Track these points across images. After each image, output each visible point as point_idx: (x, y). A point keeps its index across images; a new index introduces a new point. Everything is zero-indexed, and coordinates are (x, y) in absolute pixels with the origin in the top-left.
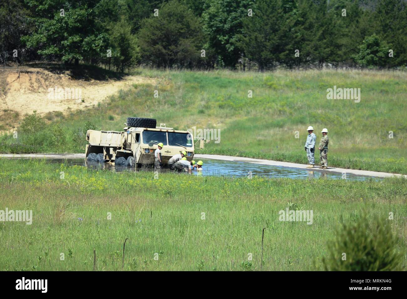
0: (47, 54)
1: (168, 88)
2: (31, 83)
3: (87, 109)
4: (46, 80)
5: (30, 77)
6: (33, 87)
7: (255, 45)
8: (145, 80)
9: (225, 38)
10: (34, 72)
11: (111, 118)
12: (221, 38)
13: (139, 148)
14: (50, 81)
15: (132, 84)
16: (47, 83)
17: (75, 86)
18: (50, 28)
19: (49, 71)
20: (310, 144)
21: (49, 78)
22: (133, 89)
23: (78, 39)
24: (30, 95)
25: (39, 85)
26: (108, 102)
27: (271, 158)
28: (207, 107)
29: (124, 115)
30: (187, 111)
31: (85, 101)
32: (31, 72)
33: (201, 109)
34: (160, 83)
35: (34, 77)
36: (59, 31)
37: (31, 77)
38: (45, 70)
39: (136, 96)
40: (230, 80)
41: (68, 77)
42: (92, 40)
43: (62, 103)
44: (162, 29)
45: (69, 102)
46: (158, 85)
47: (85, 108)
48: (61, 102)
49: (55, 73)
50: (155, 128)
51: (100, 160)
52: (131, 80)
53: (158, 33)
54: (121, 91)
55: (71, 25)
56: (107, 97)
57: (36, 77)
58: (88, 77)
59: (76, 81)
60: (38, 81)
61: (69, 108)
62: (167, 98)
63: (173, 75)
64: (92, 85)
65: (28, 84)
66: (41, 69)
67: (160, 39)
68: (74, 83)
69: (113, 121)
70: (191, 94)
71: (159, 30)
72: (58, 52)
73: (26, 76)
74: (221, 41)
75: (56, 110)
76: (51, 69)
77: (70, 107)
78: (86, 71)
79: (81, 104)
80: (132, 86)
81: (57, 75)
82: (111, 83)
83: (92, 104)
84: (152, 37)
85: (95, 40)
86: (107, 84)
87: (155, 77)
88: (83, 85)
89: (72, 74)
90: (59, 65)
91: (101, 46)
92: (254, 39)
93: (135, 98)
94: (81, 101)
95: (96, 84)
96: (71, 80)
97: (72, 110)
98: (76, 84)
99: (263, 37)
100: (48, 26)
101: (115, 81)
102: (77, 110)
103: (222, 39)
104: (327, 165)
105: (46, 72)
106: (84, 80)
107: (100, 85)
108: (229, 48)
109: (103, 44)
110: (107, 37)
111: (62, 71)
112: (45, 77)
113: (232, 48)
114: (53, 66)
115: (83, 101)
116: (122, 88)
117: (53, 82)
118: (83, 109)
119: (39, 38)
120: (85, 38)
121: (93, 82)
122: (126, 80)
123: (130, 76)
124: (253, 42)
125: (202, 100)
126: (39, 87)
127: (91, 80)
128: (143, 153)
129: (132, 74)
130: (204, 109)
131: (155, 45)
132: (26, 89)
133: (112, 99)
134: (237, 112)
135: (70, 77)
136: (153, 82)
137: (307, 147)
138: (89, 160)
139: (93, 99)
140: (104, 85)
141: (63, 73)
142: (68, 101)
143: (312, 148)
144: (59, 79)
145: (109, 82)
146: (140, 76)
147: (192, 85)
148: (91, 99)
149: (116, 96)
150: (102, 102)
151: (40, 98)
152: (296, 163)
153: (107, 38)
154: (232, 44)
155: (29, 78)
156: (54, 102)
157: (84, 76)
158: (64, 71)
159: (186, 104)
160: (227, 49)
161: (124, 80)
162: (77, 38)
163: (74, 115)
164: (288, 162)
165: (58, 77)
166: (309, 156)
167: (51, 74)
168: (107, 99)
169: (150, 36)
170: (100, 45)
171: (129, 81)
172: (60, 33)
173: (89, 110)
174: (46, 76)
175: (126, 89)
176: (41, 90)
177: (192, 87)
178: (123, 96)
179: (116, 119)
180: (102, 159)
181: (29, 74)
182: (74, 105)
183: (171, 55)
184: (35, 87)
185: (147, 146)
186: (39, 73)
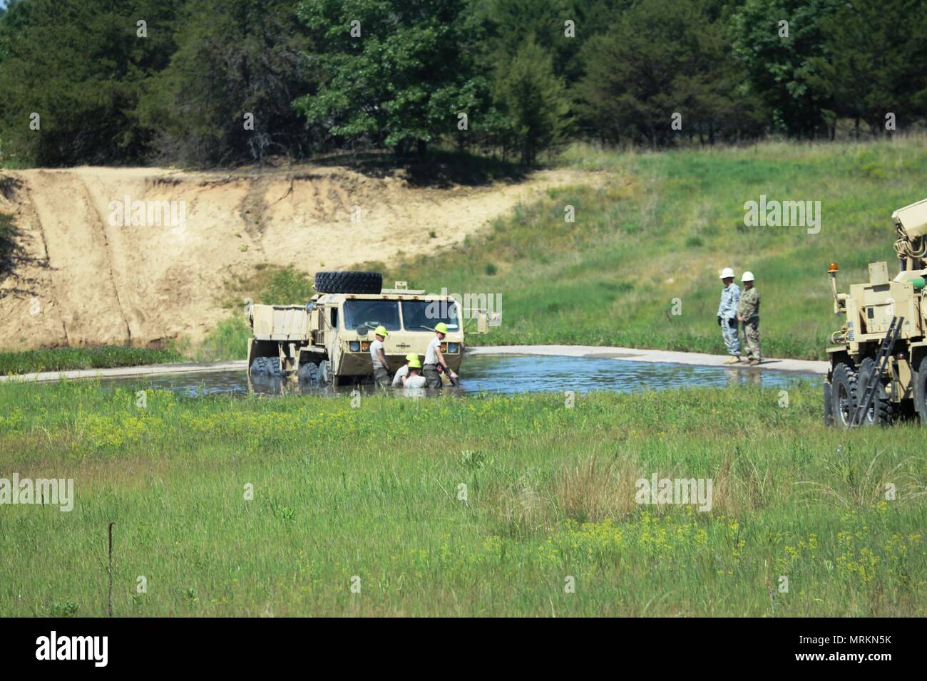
0: (352, 132)
1: (629, 191)
2: (319, 202)
3: (440, 253)
4: (351, 191)
5: (316, 189)
6: (321, 210)
7: (851, 79)
8: (578, 177)
9: (785, 68)
10: (325, 177)
11: (491, 270)
12: (774, 68)
13: (338, 341)
14: (359, 193)
15: (545, 188)
16: (354, 198)
17: (418, 201)
18: (354, 75)
19: (358, 172)
20: (727, 310)
21: (359, 187)
22: (547, 200)
23: (419, 94)
24: (314, 229)
25: (336, 204)
26: (488, 233)
27: (666, 347)
28: (711, 232)
29: (521, 261)
30: (662, 243)
31: (437, 234)
32: (319, 177)
33: (694, 235)
34: (609, 183)
35: (324, 186)
36: (376, 80)
37: (319, 187)
38: (349, 170)
39: (553, 216)
40: (773, 165)
41: (400, 182)
42: (452, 96)
43: (385, 243)
44: (634, 58)
45: (401, 238)
46: (605, 188)
47: (437, 251)
48: (384, 240)
49: (371, 176)
50: (379, 292)
51: (272, 371)
52: (544, 179)
53: (625, 66)
54: (517, 208)
55: (400, 65)
56: (488, 221)
57: (328, 187)
58: (445, 180)
59: (419, 190)
60: (334, 195)
61: (400, 253)
62: (622, 218)
63: (644, 162)
64: (454, 196)
65: (311, 204)
66: (341, 168)
67: (630, 80)
68: (416, 195)
69: (495, 277)
70: (677, 203)
71: (630, 60)
72: (376, 127)
73: (307, 187)
74: (775, 75)
75: (369, 259)
76: (363, 168)
77: (403, 249)
78: (443, 166)
79: (428, 243)
80: (545, 195)
81: (376, 181)
82: (499, 190)
83: (451, 241)
84: (613, 77)
85: (456, 95)
86: (490, 191)
87: (601, 169)
88: (435, 198)
89: (410, 176)
90: (383, 156)
91: (470, 108)
92: (847, 64)
93: (549, 220)
94: (428, 235)
95: (465, 195)
96: (409, 188)
97: (408, 256)
98: (419, 197)
99: (869, 60)
100: (350, 70)
101: (509, 183)
102: (417, 256)
103: (778, 71)
104: (760, 355)
105: (352, 174)
106: (437, 186)
107: (474, 196)
108: (794, 90)
109: (475, 103)
110: (485, 84)
111: (388, 170)
112: (350, 186)
113: (801, 91)
114: (369, 160)
115: (433, 235)
116: (523, 199)
117: (368, 196)
118: (433, 253)
119: (331, 99)
120: (434, 91)
121: (457, 191)
122: (533, 179)
123: (546, 171)
124: (846, 73)
125: (701, 215)
126: (335, 209)
127: (453, 186)
128: (347, 350)
129: (552, 167)
130: (701, 237)
131: (620, 96)
132: (307, 216)
133: (499, 226)
134: (776, 239)
135: (405, 181)
136: (596, 181)
137: (723, 317)
138: (255, 373)
139: (456, 229)
140: (482, 196)
141: (391, 175)
142: (400, 235)
143: (732, 317)
144: (380, 189)
145: (494, 188)
146: (569, 168)
147: (683, 181)
148: (452, 229)
149: (506, 218)
150: (473, 233)
151: (337, 233)
152: (713, 354)
153: (485, 87)
154: (801, 81)
155: (312, 191)
156: (368, 241)
157: (437, 179)
158: (391, 170)
159: (662, 228)
160: (791, 92)
161: (531, 181)
162: (414, 94)
163: (410, 267)
164: (699, 352)
165: (379, 184)
166: (727, 337)
167: (362, 178)
168: (488, 225)
169: (607, 74)
170: (469, 105)
171: (540, 182)
172: (379, 84)
173: (444, 254)
174: (352, 182)
175: (530, 202)
176: (340, 214)
177: (684, 188)
178: (522, 218)
179: (501, 271)
180: (276, 369)
181: (314, 180)
182: (411, 246)
183: (658, 116)
184: (327, 211)
185: (353, 335)
186: (337, 178)
